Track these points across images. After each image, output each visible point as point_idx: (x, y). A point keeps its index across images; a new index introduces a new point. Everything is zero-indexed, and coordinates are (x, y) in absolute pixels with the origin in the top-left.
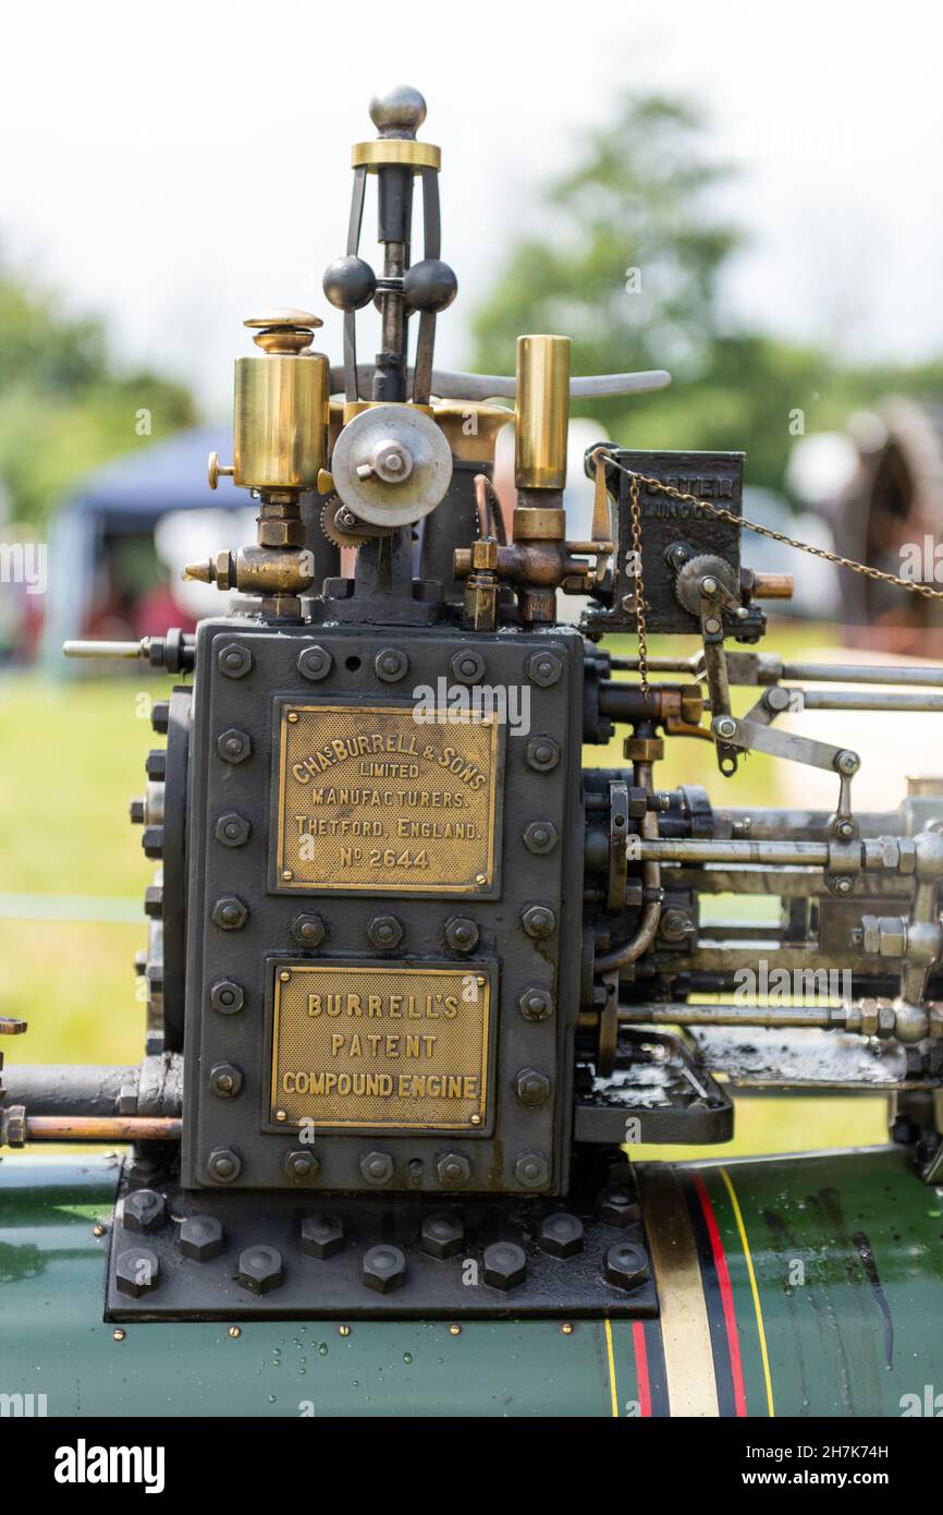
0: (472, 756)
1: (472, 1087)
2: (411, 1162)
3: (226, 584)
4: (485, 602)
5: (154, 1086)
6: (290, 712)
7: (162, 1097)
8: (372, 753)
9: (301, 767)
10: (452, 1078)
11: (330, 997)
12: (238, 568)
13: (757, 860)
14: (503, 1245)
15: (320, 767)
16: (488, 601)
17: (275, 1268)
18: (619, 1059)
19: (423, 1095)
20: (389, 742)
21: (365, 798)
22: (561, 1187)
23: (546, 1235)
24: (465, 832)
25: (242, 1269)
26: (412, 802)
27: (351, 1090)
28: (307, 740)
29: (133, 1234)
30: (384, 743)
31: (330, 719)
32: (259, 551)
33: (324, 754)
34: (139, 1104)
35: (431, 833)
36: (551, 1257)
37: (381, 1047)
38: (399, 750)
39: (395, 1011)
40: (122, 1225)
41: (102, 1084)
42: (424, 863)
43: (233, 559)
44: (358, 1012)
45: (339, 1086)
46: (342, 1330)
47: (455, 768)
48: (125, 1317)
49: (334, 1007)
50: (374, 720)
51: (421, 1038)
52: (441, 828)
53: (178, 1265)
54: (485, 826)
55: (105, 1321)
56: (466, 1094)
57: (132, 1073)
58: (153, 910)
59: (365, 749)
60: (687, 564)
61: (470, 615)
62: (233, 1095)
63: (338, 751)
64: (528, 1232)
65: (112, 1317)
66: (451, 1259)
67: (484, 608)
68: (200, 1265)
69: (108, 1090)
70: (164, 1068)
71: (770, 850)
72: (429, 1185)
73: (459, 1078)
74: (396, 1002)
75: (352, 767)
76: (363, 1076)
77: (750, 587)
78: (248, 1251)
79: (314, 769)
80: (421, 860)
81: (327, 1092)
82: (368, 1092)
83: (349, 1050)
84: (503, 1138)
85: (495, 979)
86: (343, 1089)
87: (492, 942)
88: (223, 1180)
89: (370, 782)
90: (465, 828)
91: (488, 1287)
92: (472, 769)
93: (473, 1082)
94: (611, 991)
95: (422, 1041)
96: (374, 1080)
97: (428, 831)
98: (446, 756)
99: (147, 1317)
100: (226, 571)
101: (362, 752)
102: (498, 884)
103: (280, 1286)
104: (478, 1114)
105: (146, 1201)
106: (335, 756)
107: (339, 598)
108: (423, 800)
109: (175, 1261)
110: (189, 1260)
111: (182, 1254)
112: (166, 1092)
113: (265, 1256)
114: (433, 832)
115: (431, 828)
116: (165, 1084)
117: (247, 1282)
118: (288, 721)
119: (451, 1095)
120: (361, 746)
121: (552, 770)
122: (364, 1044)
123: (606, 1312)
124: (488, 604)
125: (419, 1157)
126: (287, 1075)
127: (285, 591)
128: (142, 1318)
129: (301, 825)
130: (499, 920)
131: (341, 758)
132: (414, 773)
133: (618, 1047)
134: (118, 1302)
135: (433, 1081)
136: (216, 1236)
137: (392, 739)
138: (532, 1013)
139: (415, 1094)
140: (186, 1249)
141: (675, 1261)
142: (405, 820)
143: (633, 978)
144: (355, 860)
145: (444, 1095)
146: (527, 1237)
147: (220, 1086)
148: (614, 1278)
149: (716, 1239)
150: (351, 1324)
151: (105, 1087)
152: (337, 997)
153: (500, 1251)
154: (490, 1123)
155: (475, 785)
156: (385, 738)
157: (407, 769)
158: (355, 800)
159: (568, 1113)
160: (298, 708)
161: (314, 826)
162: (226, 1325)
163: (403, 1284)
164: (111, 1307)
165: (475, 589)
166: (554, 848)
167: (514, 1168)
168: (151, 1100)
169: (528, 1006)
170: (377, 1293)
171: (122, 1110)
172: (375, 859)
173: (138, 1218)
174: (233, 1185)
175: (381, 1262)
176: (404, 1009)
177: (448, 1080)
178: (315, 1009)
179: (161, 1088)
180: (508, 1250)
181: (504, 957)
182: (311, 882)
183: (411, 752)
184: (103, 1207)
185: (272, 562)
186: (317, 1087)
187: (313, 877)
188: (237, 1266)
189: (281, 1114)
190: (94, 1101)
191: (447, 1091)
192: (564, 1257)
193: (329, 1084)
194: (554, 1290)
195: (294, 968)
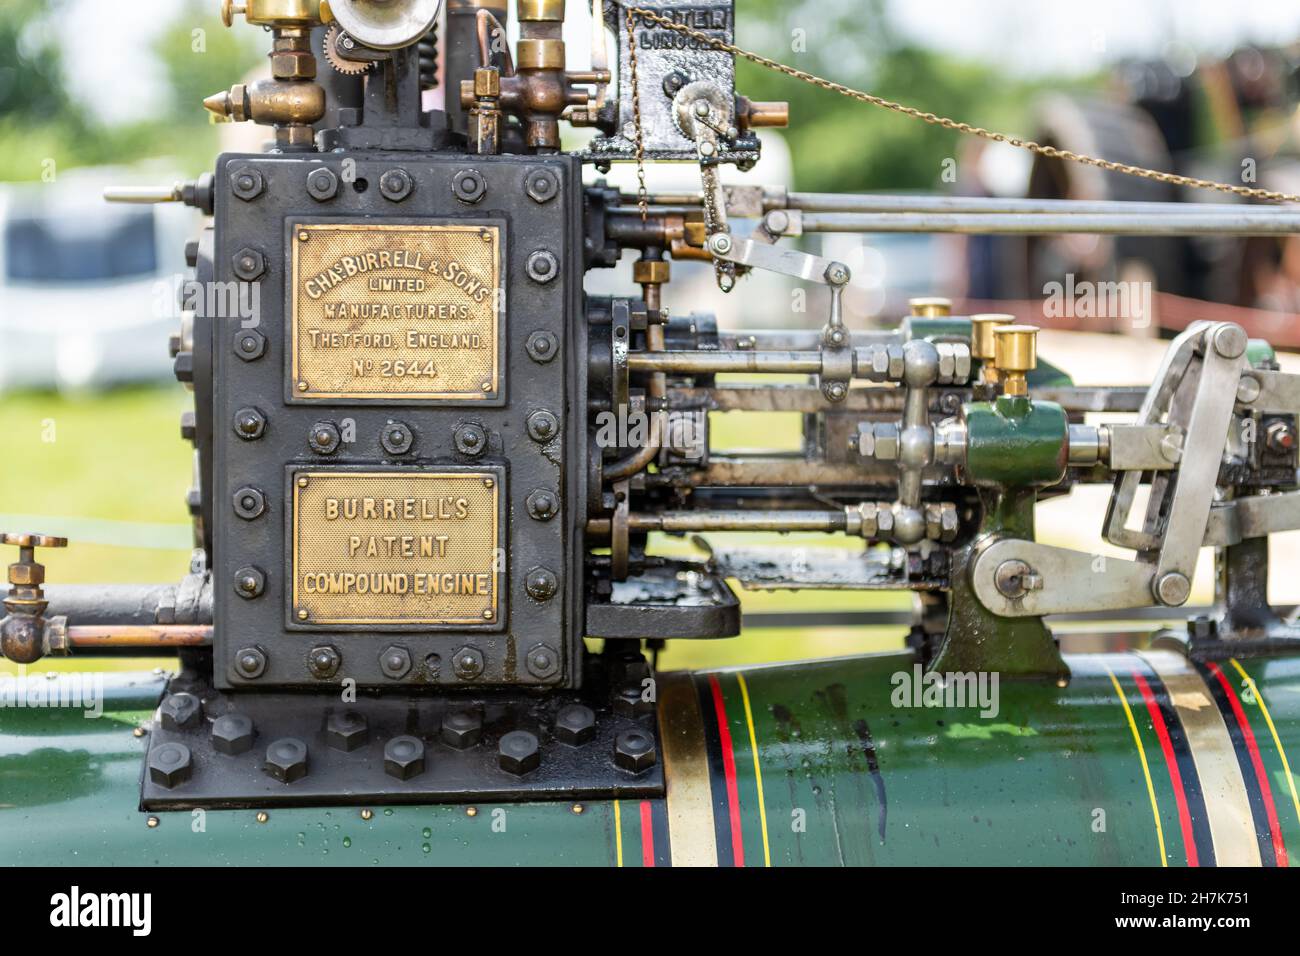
0: (475, 270)
1: (483, 584)
2: (428, 657)
3: (242, 116)
4: (487, 128)
5: (191, 597)
6: (301, 231)
7: (198, 607)
8: (380, 268)
9: (312, 283)
10: (464, 576)
11: (347, 501)
12: (252, 99)
13: (755, 370)
14: (518, 733)
15: (331, 282)
16: (490, 125)
17: (300, 757)
18: (631, 565)
19: (437, 591)
20: (397, 258)
21: (375, 312)
22: (574, 680)
23: (559, 724)
24: (471, 342)
25: (269, 759)
26: (420, 314)
27: (369, 589)
28: (318, 257)
29: (171, 733)
30: (392, 259)
31: (338, 237)
32: (271, 84)
33: (335, 271)
34: (177, 613)
35: (439, 344)
36: (565, 745)
37: (396, 547)
38: (406, 265)
39: (409, 512)
40: (160, 726)
41: (144, 599)
42: (432, 373)
43: (248, 92)
44: (374, 514)
45: (358, 585)
46: (364, 814)
47: (459, 281)
48: (160, 807)
49: (350, 512)
50: (381, 238)
51: (434, 538)
52: (448, 340)
53: (210, 759)
54: (489, 337)
55: (140, 810)
56: (479, 591)
57: (173, 589)
58: (188, 433)
59: (373, 265)
60: (682, 90)
61: (473, 140)
62: (255, 596)
63: (347, 267)
64: (545, 724)
65: (147, 806)
66: (469, 749)
67: (487, 132)
68: (231, 758)
69: (150, 604)
70: (201, 583)
71: (766, 359)
72: (448, 677)
73: (472, 576)
74: (409, 504)
75: (362, 282)
76: (380, 576)
77: (746, 114)
78: (275, 743)
79: (325, 285)
80: (429, 370)
81: (346, 591)
82: (386, 590)
83: (366, 551)
84: (515, 632)
85: (503, 480)
86: (362, 588)
87: (500, 446)
88: (248, 675)
89: (380, 297)
90: (471, 338)
91: (504, 773)
92: (475, 283)
93: (486, 579)
94: (620, 498)
95: (435, 541)
96: (390, 579)
97: (435, 342)
98: (451, 270)
99: (181, 806)
100: (240, 102)
101: (370, 268)
102: (503, 392)
103: (306, 775)
104: (490, 609)
105: (182, 702)
106: (345, 272)
107: (349, 126)
108: (431, 312)
109: (207, 755)
110: (222, 755)
111: (215, 749)
112: (201, 602)
113: (292, 747)
114: (438, 342)
115: (438, 339)
116: (201, 595)
117: (274, 771)
118: (300, 240)
119: (464, 591)
120: (370, 261)
121: (552, 280)
122: (381, 545)
123: (616, 794)
124: (490, 128)
125: (436, 652)
126: (308, 575)
127: (297, 120)
128: (176, 807)
129: (314, 337)
130: (506, 425)
131: (351, 274)
132: (420, 287)
133: (630, 552)
134: (153, 792)
135: (447, 579)
136: (245, 731)
137: (399, 255)
138: (539, 512)
139: (430, 590)
140: (219, 744)
141: (684, 749)
142: (413, 333)
143: (643, 488)
144: (368, 369)
145: (457, 590)
146: (543, 728)
147: (244, 586)
148: (623, 761)
149: (724, 729)
150: (375, 809)
151: (146, 602)
152: (354, 501)
153: (515, 738)
154: (501, 618)
155: (479, 297)
156: (392, 254)
157: (415, 283)
158: (365, 314)
159: (579, 611)
160: (308, 227)
161: (327, 340)
162: (254, 812)
163: (423, 770)
164: (146, 797)
165: (477, 115)
166: (555, 355)
167: (526, 660)
168: (187, 610)
169: (536, 507)
170: (396, 779)
171: (160, 620)
172: (385, 370)
173: (174, 716)
174: (260, 681)
175: (402, 752)
176: (417, 511)
177: (461, 578)
178: (332, 512)
179: (196, 599)
180: (521, 738)
181: (512, 461)
182: (325, 392)
183: (417, 267)
184: (145, 713)
185: (284, 93)
186: (336, 587)
187: (328, 387)
188: (265, 759)
189: (303, 613)
190: (136, 615)
191: (460, 588)
192: (577, 744)
193: (348, 583)
194: (566, 774)
195: (311, 475)
